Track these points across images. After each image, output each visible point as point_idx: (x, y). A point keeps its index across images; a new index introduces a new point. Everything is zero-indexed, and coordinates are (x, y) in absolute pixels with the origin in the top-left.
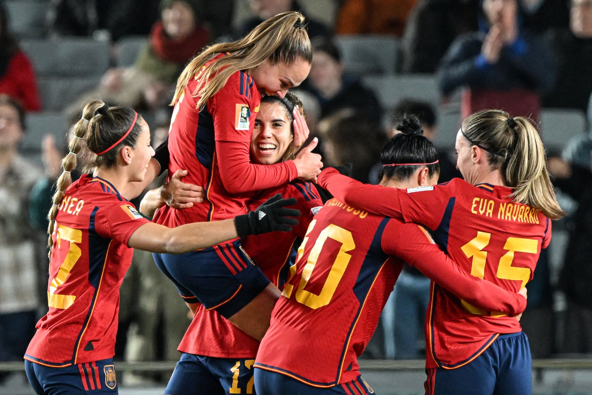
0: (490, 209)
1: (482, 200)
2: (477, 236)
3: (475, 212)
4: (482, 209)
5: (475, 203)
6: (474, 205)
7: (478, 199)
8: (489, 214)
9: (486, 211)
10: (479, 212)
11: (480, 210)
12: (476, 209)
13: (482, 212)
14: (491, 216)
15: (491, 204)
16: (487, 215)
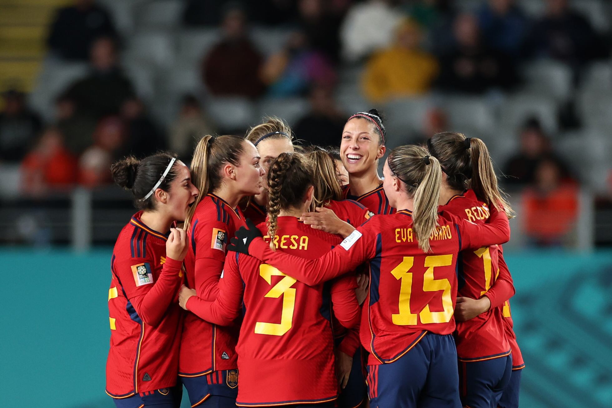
0: (410, 235)
1: (402, 229)
2: (404, 260)
3: (399, 241)
4: (404, 237)
5: (398, 234)
6: (397, 236)
7: (399, 230)
8: (410, 239)
9: (407, 238)
10: (402, 240)
11: (403, 239)
12: (399, 238)
13: (404, 240)
14: (412, 241)
15: (410, 231)
16: (409, 241)
